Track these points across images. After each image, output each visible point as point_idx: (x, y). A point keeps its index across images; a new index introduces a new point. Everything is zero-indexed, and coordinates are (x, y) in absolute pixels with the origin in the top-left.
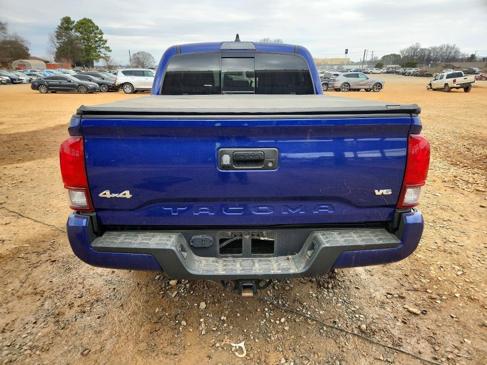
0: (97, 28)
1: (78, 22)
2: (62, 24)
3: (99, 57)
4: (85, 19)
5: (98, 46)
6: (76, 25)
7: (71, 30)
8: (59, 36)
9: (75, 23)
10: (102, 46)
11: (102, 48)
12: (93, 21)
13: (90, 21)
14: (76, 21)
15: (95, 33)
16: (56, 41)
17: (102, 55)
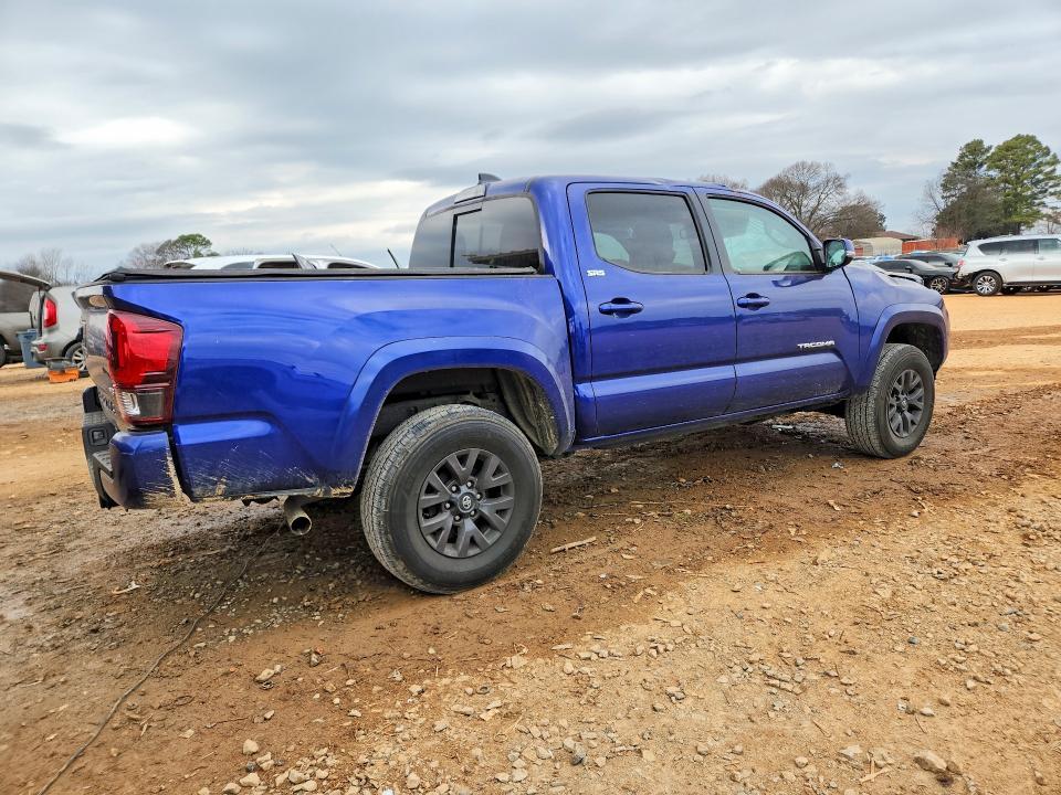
0: (1047, 152)
1: (999, 148)
2: (962, 157)
3: (1037, 215)
4: (1018, 137)
5: (1041, 192)
6: (993, 154)
7: (981, 165)
8: (948, 183)
9: (993, 150)
10: (1052, 190)
11: (1052, 194)
12: (1039, 138)
13: (1031, 140)
14: (995, 145)
15: (1039, 165)
16: (938, 194)
17: (1044, 211)
